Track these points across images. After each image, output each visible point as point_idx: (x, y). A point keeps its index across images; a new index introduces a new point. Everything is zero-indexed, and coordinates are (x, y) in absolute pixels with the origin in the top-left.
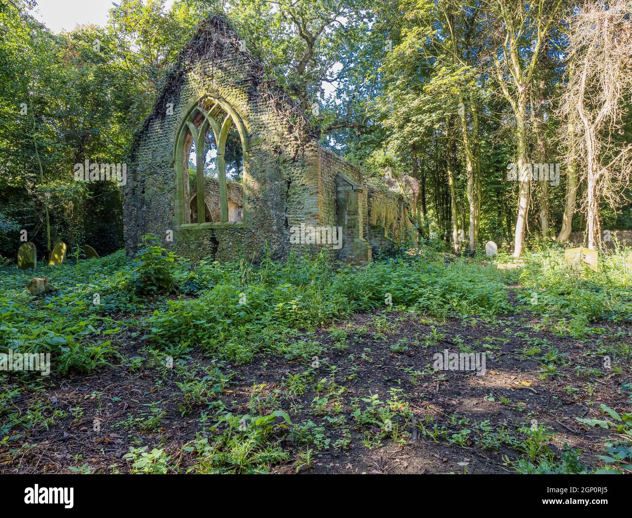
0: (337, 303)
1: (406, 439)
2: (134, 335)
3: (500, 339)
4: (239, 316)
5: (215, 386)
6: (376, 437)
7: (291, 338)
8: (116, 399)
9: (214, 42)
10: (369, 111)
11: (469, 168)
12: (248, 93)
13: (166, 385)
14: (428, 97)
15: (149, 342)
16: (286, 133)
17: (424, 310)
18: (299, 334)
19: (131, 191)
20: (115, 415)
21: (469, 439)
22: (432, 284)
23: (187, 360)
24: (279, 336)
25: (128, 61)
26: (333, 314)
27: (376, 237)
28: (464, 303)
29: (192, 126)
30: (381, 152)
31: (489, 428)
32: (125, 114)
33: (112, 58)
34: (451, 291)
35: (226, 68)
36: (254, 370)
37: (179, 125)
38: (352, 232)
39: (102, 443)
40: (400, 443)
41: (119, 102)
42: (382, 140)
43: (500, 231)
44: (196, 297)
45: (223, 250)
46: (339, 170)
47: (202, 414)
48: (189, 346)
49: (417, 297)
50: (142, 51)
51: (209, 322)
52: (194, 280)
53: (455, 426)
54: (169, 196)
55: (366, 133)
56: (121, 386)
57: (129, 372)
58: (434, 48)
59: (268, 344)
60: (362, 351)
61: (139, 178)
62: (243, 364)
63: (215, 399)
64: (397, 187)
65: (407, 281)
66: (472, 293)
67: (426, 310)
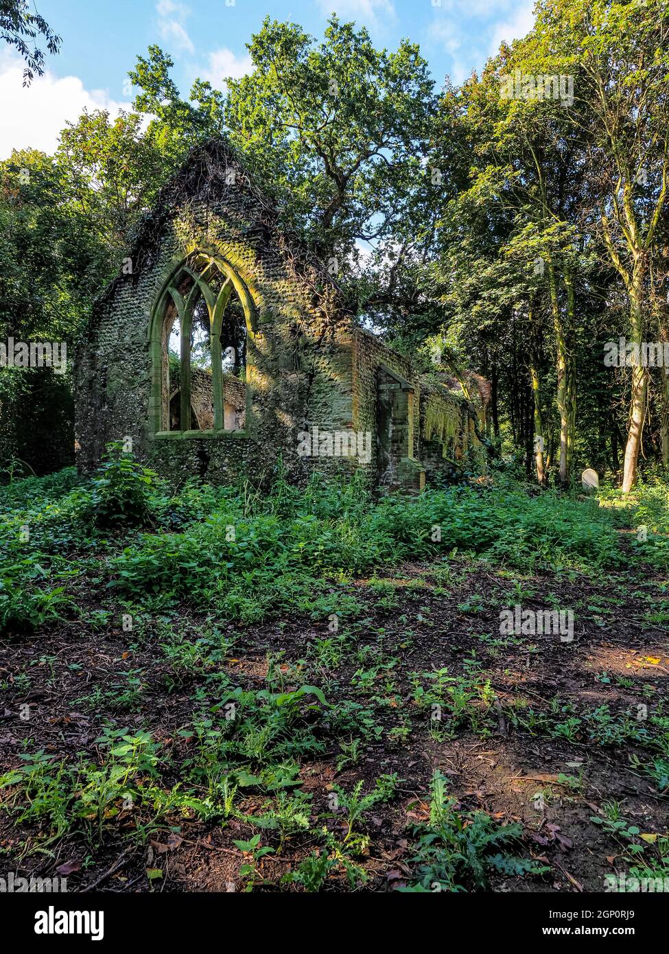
0: (379, 545)
1: (490, 729)
2: (95, 580)
3: (611, 600)
4: (244, 559)
5: (214, 652)
6: (447, 726)
7: (315, 592)
8: (75, 666)
9: (211, 177)
10: (420, 282)
11: (561, 366)
12: (257, 249)
13: (144, 649)
14: (506, 264)
15: (117, 591)
16: (309, 306)
17: (501, 559)
18: (328, 586)
19: (87, 384)
20: (74, 688)
21: (579, 732)
22: (512, 523)
23: (172, 617)
24: (300, 588)
25: (85, 203)
26: (374, 560)
27: (430, 457)
28: (558, 549)
29: (175, 294)
30: (438, 338)
31: (608, 718)
32: (80, 276)
33: (63, 199)
34: (539, 532)
35: (226, 214)
36: (266, 633)
37: (158, 292)
38: (398, 449)
39: (60, 724)
40: (482, 734)
41: (70, 261)
42: (440, 323)
43: (602, 454)
44: (180, 531)
45: (216, 469)
46: (382, 361)
47: (197, 690)
48: (173, 598)
49: (491, 540)
50: (105, 189)
51: (200, 565)
52: (178, 509)
53: (557, 714)
54: (141, 391)
55: (415, 313)
56: (80, 649)
57: (91, 631)
58: (515, 196)
59: (285, 597)
60: (418, 611)
61: (99, 365)
62: (250, 624)
63: (215, 670)
64: (460, 388)
65: (477, 518)
66: (570, 537)
67: (504, 558)
